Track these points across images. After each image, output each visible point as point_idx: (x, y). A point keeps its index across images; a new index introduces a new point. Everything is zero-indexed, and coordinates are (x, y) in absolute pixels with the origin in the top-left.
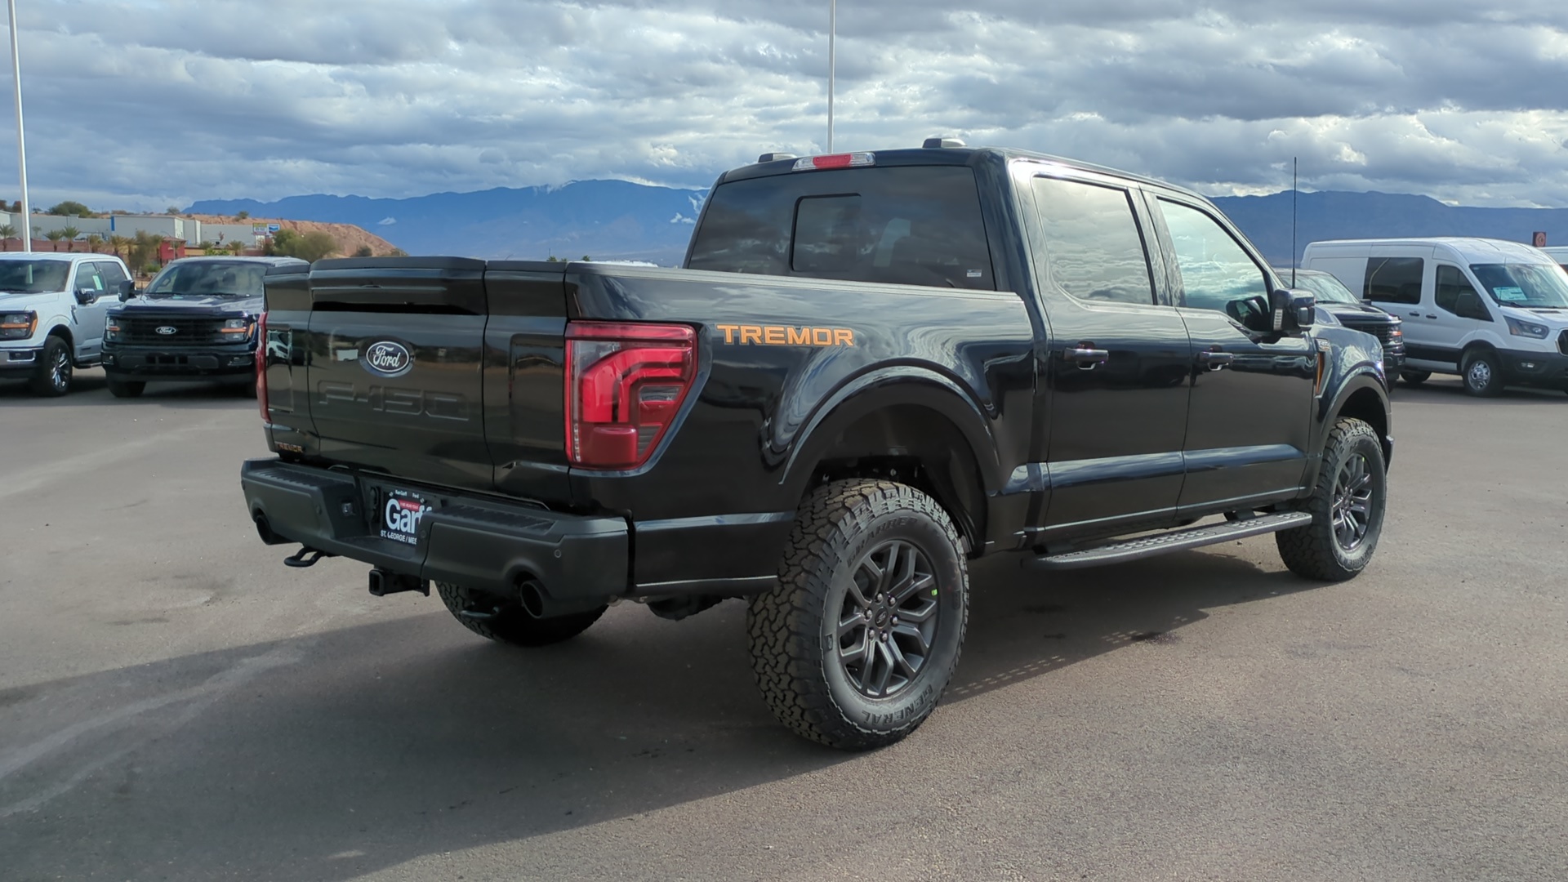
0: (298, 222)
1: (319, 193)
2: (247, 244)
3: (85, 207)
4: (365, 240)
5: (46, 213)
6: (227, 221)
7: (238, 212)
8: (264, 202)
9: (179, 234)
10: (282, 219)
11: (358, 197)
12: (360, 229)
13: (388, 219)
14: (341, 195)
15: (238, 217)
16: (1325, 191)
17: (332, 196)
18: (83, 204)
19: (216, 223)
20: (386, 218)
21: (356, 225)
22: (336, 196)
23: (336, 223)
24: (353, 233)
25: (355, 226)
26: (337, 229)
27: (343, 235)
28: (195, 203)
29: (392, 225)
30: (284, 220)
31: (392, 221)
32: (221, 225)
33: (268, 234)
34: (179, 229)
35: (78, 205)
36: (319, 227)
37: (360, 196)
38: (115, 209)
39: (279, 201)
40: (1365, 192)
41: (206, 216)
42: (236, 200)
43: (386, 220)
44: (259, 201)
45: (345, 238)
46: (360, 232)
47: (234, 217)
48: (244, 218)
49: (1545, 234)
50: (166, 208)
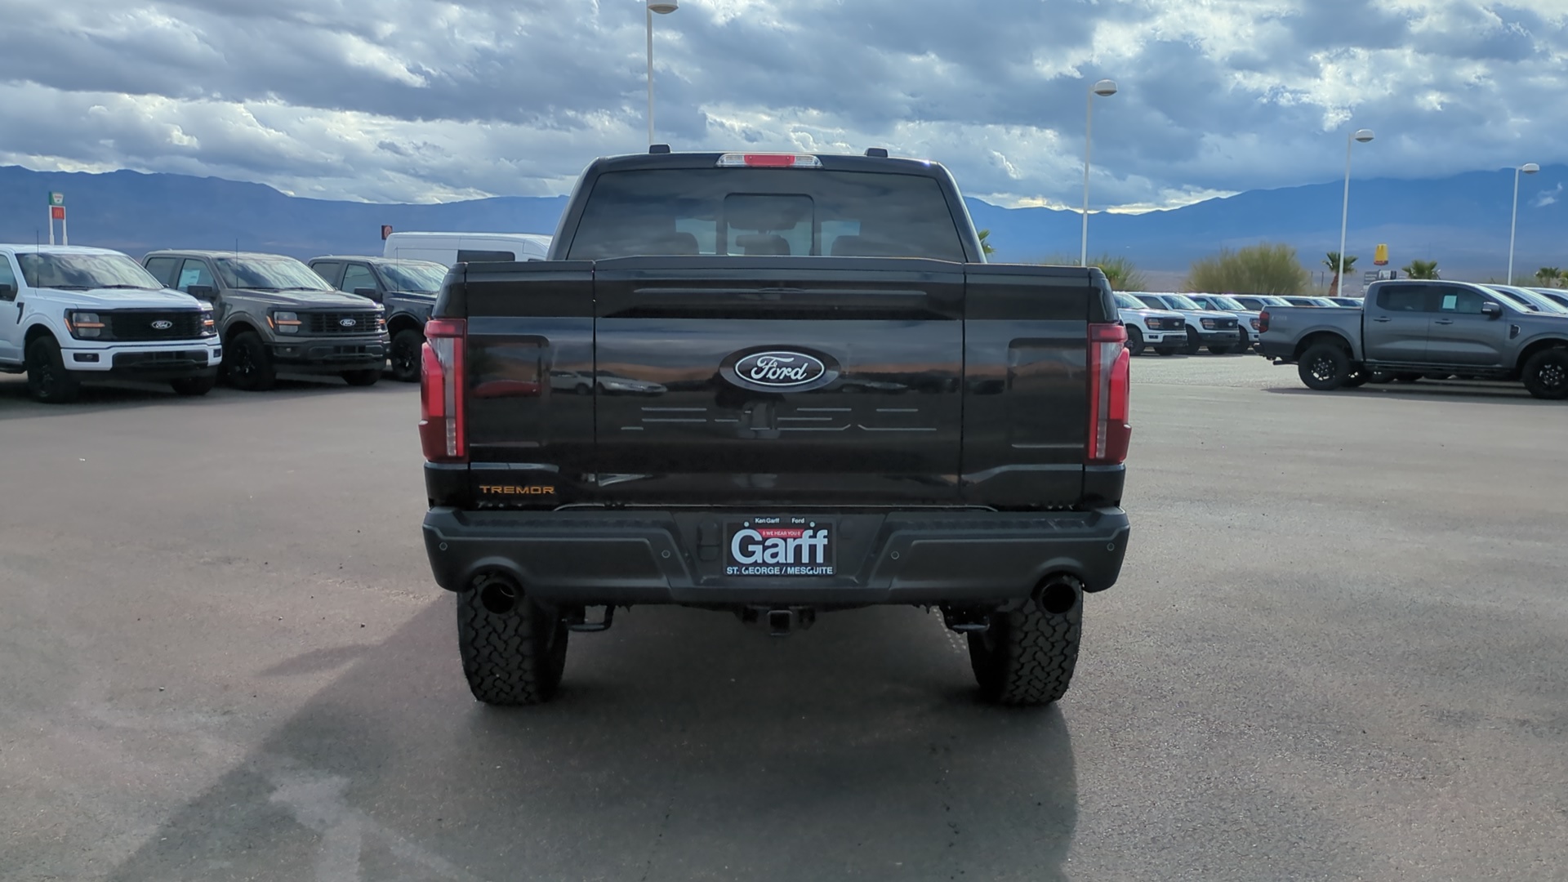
16: (164, 173)
40: (206, 177)
49: (391, 227)
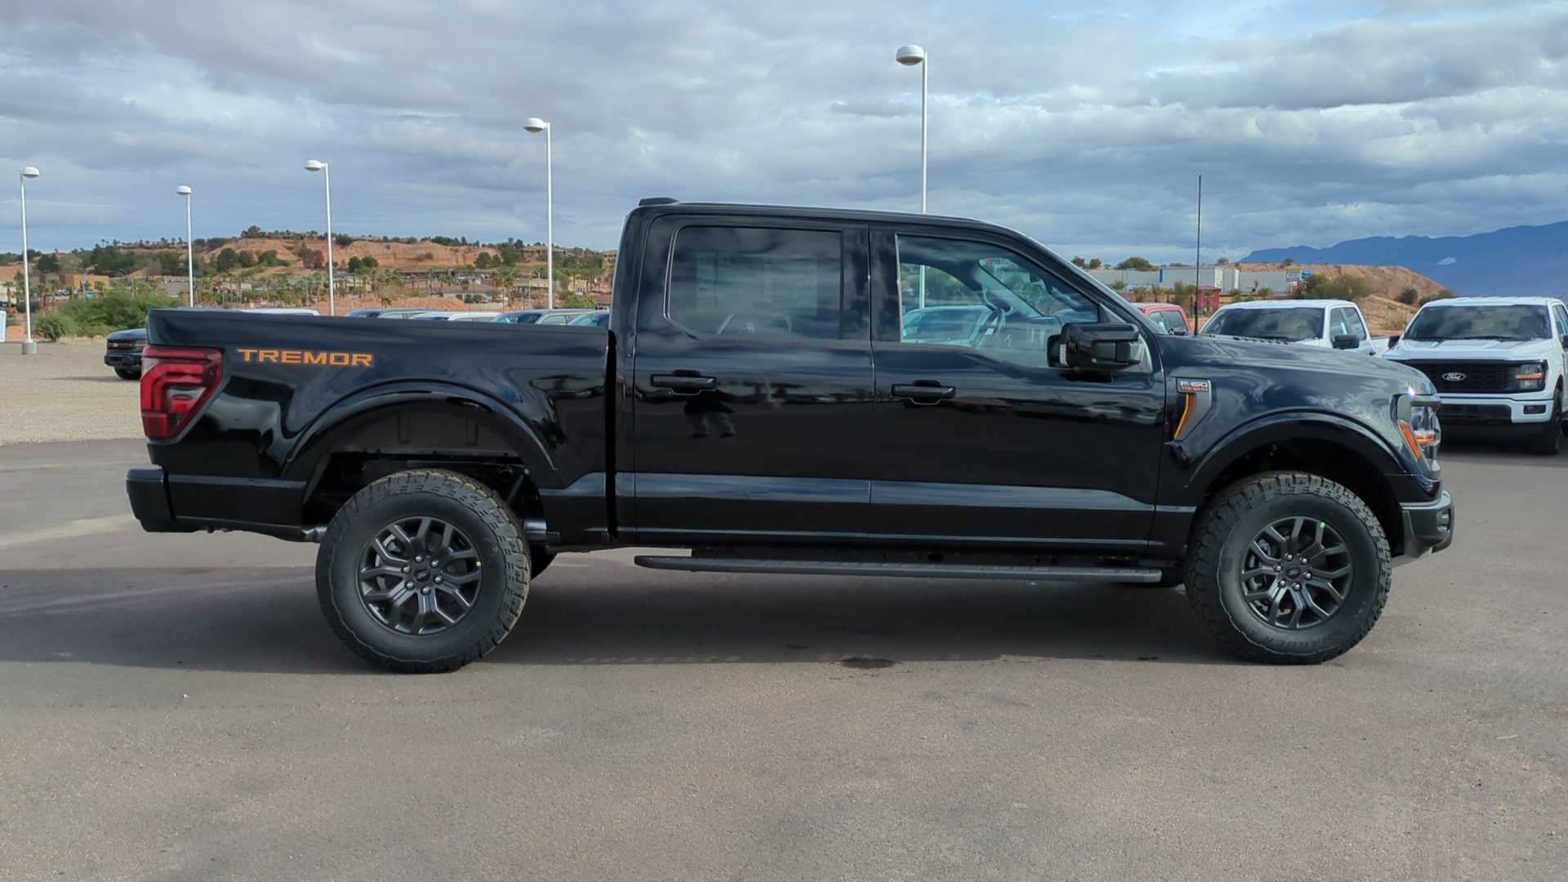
0: (1342, 266)
1: (1377, 235)
2: (1275, 290)
3: (1147, 262)
4: (1412, 282)
5: (1115, 268)
6: (1272, 268)
7: (1283, 260)
8: (1319, 248)
9: (1217, 284)
10: (1326, 264)
11: (1418, 238)
12: (1408, 270)
13: (1448, 258)
14: (1400, 236)
15: (1283, 264)
17: (1389, 238)
18: (1146, 259)
19: (1261, 270)
20: (1446, 257)
21: (1404, 267)
22: (1393, 238)
23: (1382, 265)
24: (1400, 275)
25: (1402, 268)
26: (1383, 272)
27: (1388, 278)
28: (1252, 253)
29: (1452, 264)
30: (1328, 266)
31: (1452, 260)
32: (1266, 272)
33: (1301, 279)
34: (1218, 279)
35: (1142, 259)
36: (1364, 270)
37: (1420, 236)
38: (1172, 262)
39: (1334, 247)
41: (1253, 265)
42: (1291, 248)
43: (1445, 260)
44: (1313, 247)
45: (1390, 280)
46: (1407, 273)
47: (1279, 264)
48: (1289, 265)
50: (1217, 259)
